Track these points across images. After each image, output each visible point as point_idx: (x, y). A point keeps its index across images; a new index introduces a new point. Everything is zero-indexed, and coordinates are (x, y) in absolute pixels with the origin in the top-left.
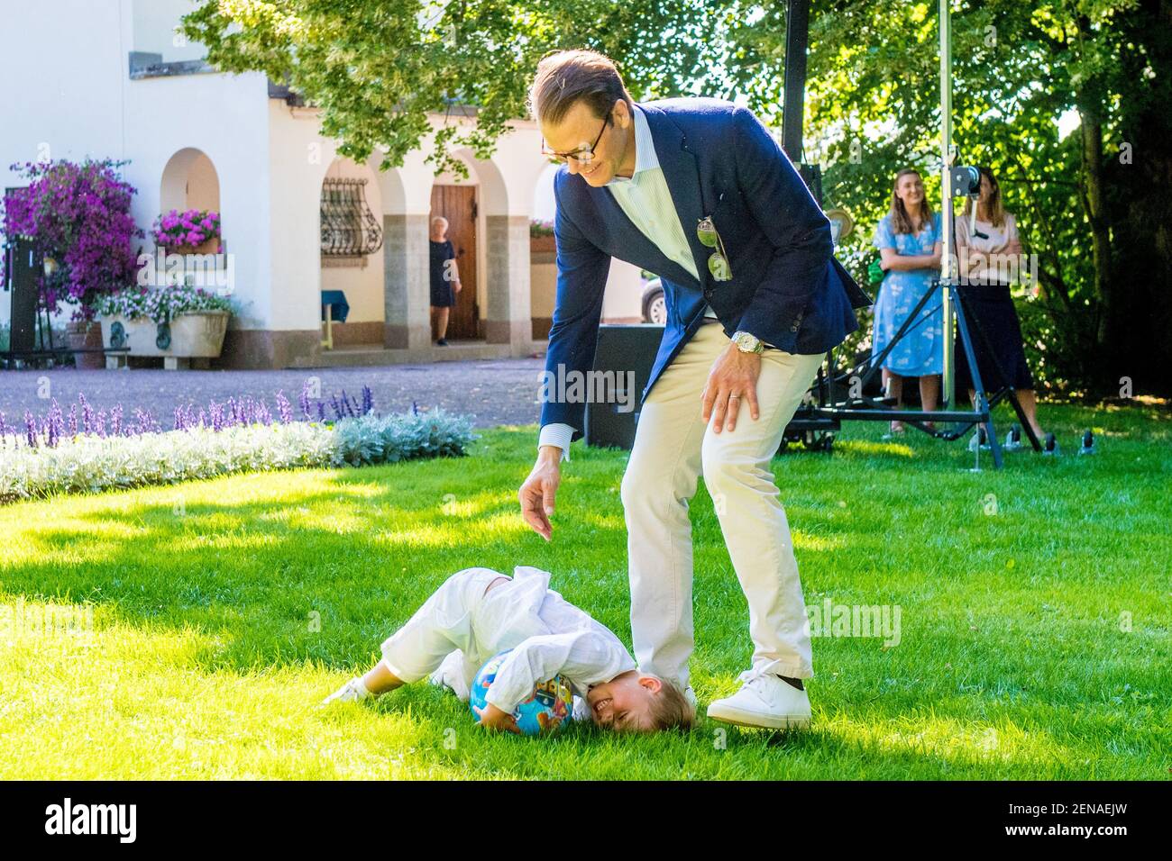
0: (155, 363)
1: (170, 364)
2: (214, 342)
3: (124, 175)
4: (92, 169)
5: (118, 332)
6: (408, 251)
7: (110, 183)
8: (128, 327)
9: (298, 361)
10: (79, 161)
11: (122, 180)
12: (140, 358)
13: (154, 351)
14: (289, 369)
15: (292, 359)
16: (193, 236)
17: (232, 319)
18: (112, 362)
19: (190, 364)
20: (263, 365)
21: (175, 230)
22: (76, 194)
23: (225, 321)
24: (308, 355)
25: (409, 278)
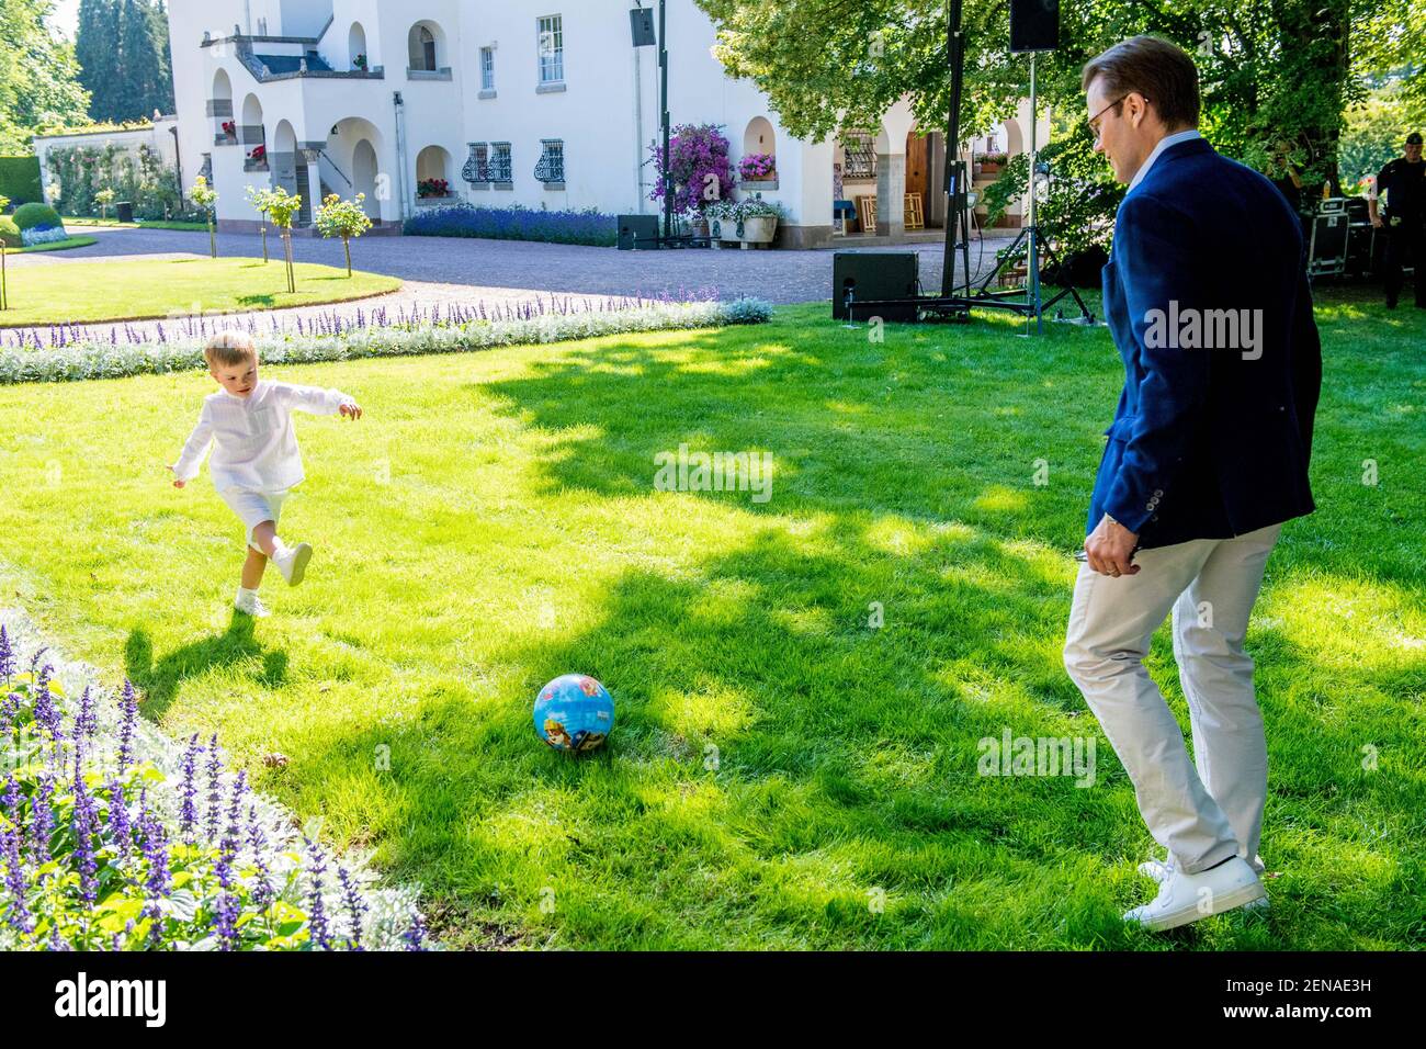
0: (736, 246)
1: (744, 246)
2: (769, 234)
3: (723, 133)
4: (705, 130)
5: (717, 225)
6: (891, 176)
7: (715, 137)
8: (723, 224)
9: (819, 244)
10: (698, 126)
11: (722, 136)
12: (726, 242)
13: (736, 239)
14: (812, 249)
15: (814, 243)
16: (760, 170)
17: (780, 221)
18: (714, 244)
19: (755, 246)
20: (797, 248)
21: (750, 166)
22: (695, 145)
23: (775, 221)
24: (825, 240)
25: (891, 193)
